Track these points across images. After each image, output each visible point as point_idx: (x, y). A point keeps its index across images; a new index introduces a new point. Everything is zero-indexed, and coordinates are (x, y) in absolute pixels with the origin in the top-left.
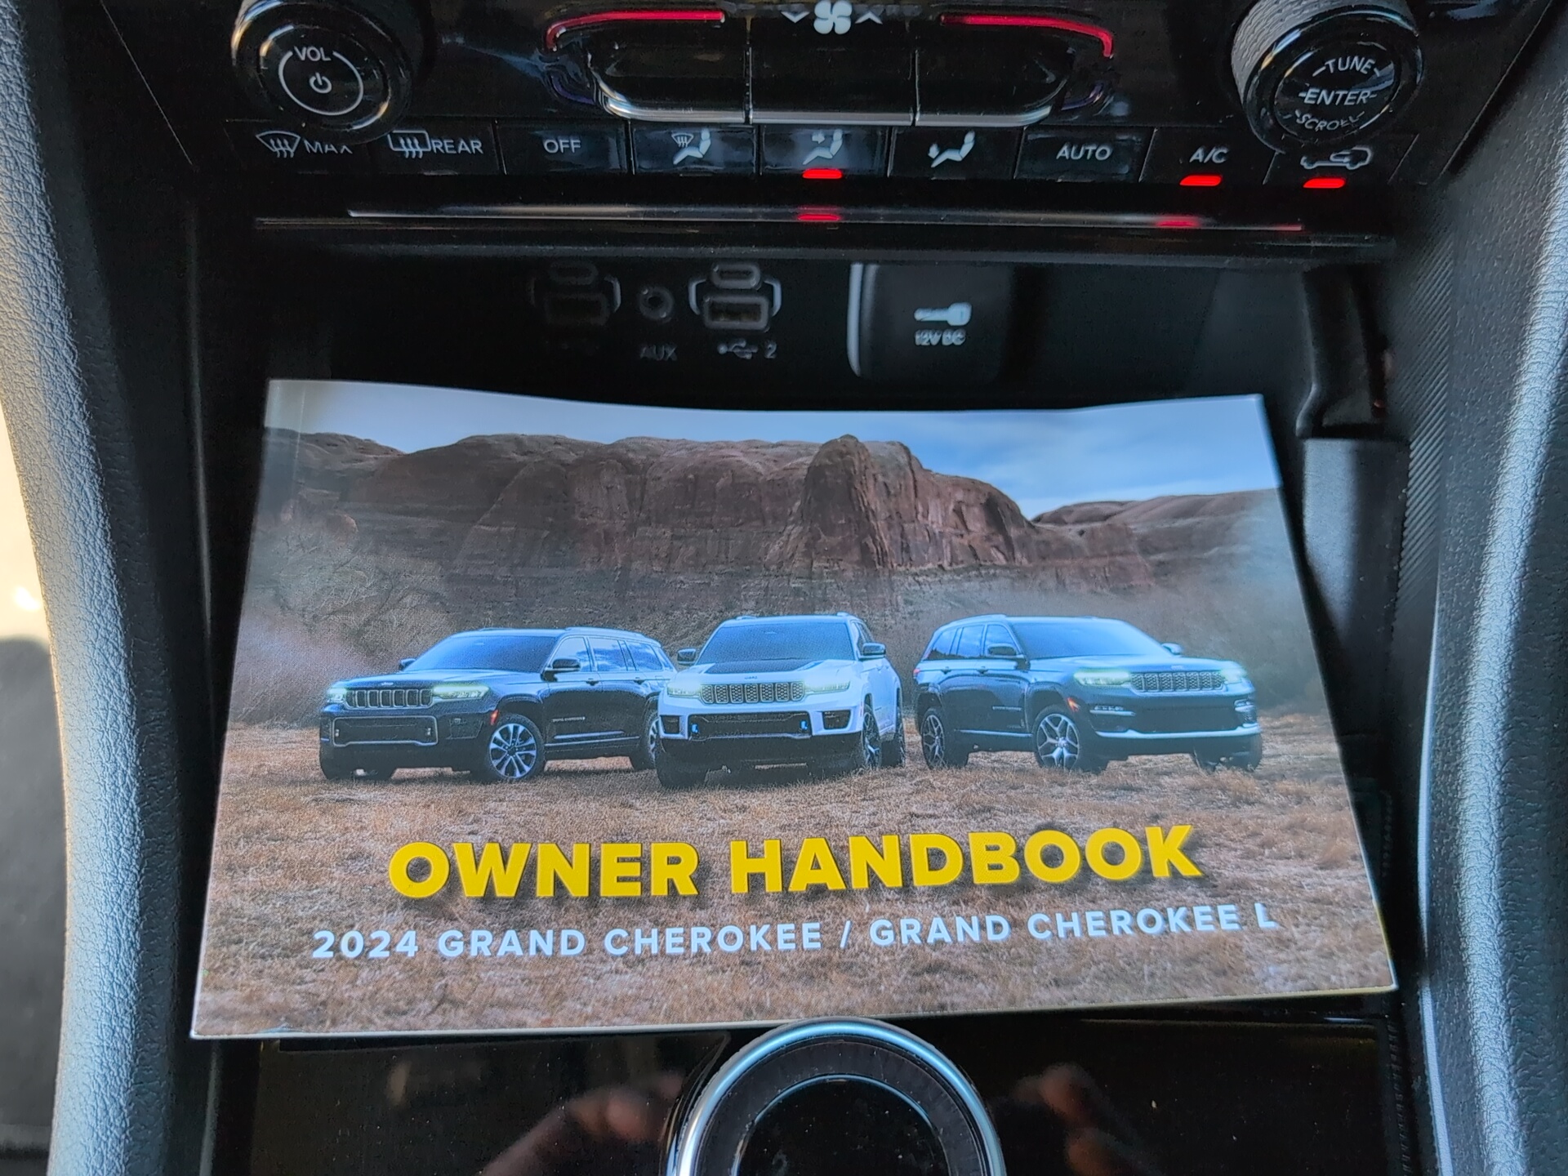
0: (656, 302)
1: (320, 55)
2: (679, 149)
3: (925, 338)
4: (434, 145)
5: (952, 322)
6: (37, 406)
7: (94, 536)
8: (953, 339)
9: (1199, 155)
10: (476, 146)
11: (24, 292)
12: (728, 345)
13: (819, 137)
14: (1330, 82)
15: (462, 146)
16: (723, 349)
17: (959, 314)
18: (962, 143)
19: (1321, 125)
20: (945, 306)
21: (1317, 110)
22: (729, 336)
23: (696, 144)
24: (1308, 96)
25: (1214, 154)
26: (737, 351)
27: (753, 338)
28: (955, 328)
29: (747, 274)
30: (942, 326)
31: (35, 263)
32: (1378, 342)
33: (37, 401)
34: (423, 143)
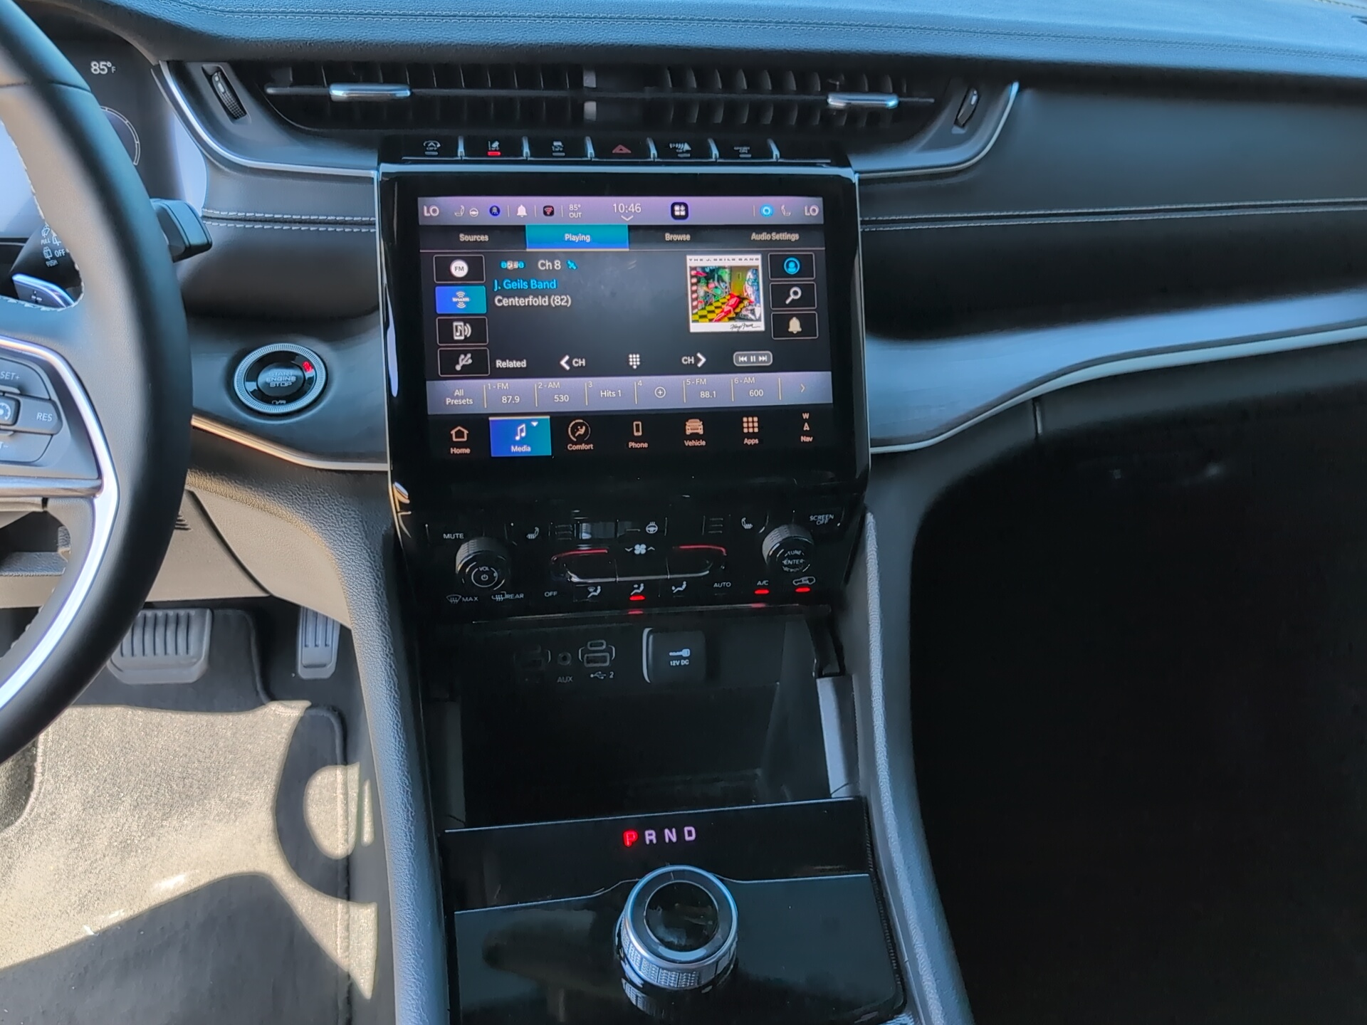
0: (565, 658)
1: (487, 569)
2: (590, 593)
3: (674, 663)
4: (507, 596)
5: (684, 656)
6: (382, 686)
7: (400, 729)
8: (685, 662)
9: (759, 583)
10: (522, 596)
11: (380, 648)
12: (594, 674)
13: (636, 586)
14: (790, 557)
15: (517, 596)
16: (592, 676)
17: (686, 653)
18: (682, 584)
19: (791, 570)
20: (681, 651)
21: (788, 566)
22: (595, 670)
23: (595, 591)
24: (785, 562)
25: (764, 582)
26: (598, 676)
27: (605, 670)
28: (685, 658)
29: (602, 644)
30: (681, 658)
31: (386, 639)
32: (839, 650)
33: (382, 684)
34: (504, 596)
